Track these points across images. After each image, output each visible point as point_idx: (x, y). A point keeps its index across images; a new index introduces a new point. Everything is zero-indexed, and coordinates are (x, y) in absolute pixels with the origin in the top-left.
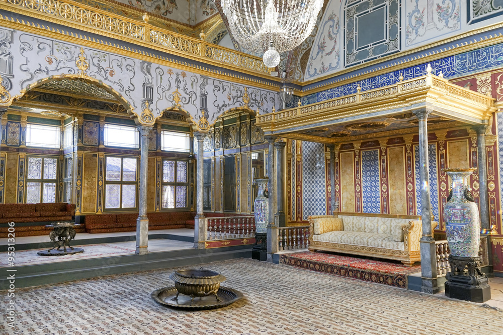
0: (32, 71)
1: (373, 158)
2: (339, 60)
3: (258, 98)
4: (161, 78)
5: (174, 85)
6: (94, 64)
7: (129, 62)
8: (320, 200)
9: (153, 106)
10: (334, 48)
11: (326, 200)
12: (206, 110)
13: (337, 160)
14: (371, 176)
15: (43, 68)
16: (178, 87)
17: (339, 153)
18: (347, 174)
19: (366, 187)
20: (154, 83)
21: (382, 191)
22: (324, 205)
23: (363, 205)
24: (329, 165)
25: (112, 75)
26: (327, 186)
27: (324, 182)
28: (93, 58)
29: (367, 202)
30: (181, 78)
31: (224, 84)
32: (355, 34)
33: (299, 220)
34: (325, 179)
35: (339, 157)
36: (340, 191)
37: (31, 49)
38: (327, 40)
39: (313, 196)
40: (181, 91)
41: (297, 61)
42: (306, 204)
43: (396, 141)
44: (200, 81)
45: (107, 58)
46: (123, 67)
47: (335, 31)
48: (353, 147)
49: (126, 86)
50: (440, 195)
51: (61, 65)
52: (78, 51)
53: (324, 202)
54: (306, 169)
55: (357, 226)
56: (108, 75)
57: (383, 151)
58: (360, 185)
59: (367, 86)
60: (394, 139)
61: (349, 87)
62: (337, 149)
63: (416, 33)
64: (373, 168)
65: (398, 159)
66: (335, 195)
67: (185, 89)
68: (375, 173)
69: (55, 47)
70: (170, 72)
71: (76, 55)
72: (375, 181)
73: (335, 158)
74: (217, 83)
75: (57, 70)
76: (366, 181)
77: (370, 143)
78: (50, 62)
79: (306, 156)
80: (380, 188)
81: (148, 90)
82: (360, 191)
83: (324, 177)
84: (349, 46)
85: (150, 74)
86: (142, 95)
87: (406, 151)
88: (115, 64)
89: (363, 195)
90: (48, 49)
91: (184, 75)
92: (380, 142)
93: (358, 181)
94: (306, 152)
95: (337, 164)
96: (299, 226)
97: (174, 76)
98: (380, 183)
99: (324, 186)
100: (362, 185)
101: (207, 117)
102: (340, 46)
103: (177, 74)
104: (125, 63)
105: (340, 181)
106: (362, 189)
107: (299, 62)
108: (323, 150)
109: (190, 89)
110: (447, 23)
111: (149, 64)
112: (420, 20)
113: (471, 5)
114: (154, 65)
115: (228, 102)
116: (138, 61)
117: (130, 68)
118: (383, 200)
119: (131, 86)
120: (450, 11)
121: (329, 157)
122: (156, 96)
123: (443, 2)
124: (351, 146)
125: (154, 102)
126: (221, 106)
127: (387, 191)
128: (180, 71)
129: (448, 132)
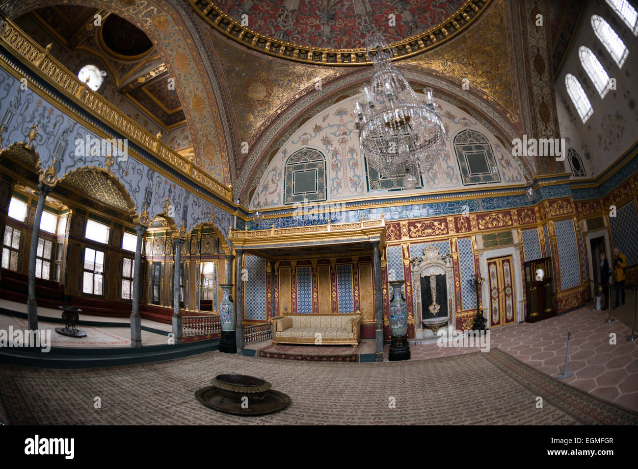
1: (306, 273)
2: (280, 199)
3: (220, 217)
4: (159, 186)
5: (167, 193)
6: (117, 163)
7: (140, 167)
8: (261, 304)
9: (149, 209)
10: (276, 190)
11: (266, 304)
12: (186, 220)
13: (276, 273)
14: (304, 286)
16: (169, 196)
17: (278, 268)
18: (285, 284)
19: (301, 294)
20: (154, 189)
21: (313, 297)
22: (264, 307)
23: (298, 308)
24: (268, 277)
25: (126, 175)
26: (267, 293)
27: (264, 290)
29: (301, 305)
30: (172, 189)
31: (200, 201)
32: (293, 183)
34: (265, 288)
35: (278, 271)
36: (278, 297)
38: (270, 183)
39: (254, 300)
40: (171, 200)
41: (247, 194)
42: (248, 307)
43: (324, 262)
44: (185, 195)
46: (136, 171)
47: (277, 178)
49: (134, 186)
50: (354, 299)
51: (95, 158)
56: (124, 174)
57: (315, 268)
58: (296, 293)
60: (323, 260)
62: (276, 266)
63: (337, 192)
64: (306, 281)
65: (326, 275)
66: (275, 300)
67: (174, 199)
68: (308, 284)
70: (166, 182)
72: (308, 290)
73: (274, 271)
74: (195, 199)
75: (91, 162)
76: (301, 290)
77: (304, 262)
80: (311, 295)
81: (149, 194)
82: (296, 298)
83: (264, 286)
84: (288, 191)
85: (152, 180)
86: (144, 198)
87: (331, 269)
88: (130, 167)
89: (298, 300)
91: (175, 187)
92: (312, 262)
93: (294, 290)
95: (277, 276)
97: (168, 187)
98: (311, 291)
99: (264, 293)
100: (298, 292)
101: (186, 227)
102: (281, 189)
103: (170, 185)
104: (137, 168)
105: (278, 289)
106: (298, 296)
107: (248, 195)
108: (264, 264)
109: (177, 200)
110: (356, 190)
111: (153, 172)
112: (339, 184)
113: (369, 183)
114: (156, 174)
115: (201, 216)
116: (147, 168)
117: (140, 172)
118: (314, 303)
119: (138, 188)
120: (358, 183)
121: (269, 271)
122: (153, 201)
123: (354, 177)
124: (289, 264)
125: (151, 205)
126: (196, 219)
127: (317, 297)
128: (173, 183)
129: (359, 258)
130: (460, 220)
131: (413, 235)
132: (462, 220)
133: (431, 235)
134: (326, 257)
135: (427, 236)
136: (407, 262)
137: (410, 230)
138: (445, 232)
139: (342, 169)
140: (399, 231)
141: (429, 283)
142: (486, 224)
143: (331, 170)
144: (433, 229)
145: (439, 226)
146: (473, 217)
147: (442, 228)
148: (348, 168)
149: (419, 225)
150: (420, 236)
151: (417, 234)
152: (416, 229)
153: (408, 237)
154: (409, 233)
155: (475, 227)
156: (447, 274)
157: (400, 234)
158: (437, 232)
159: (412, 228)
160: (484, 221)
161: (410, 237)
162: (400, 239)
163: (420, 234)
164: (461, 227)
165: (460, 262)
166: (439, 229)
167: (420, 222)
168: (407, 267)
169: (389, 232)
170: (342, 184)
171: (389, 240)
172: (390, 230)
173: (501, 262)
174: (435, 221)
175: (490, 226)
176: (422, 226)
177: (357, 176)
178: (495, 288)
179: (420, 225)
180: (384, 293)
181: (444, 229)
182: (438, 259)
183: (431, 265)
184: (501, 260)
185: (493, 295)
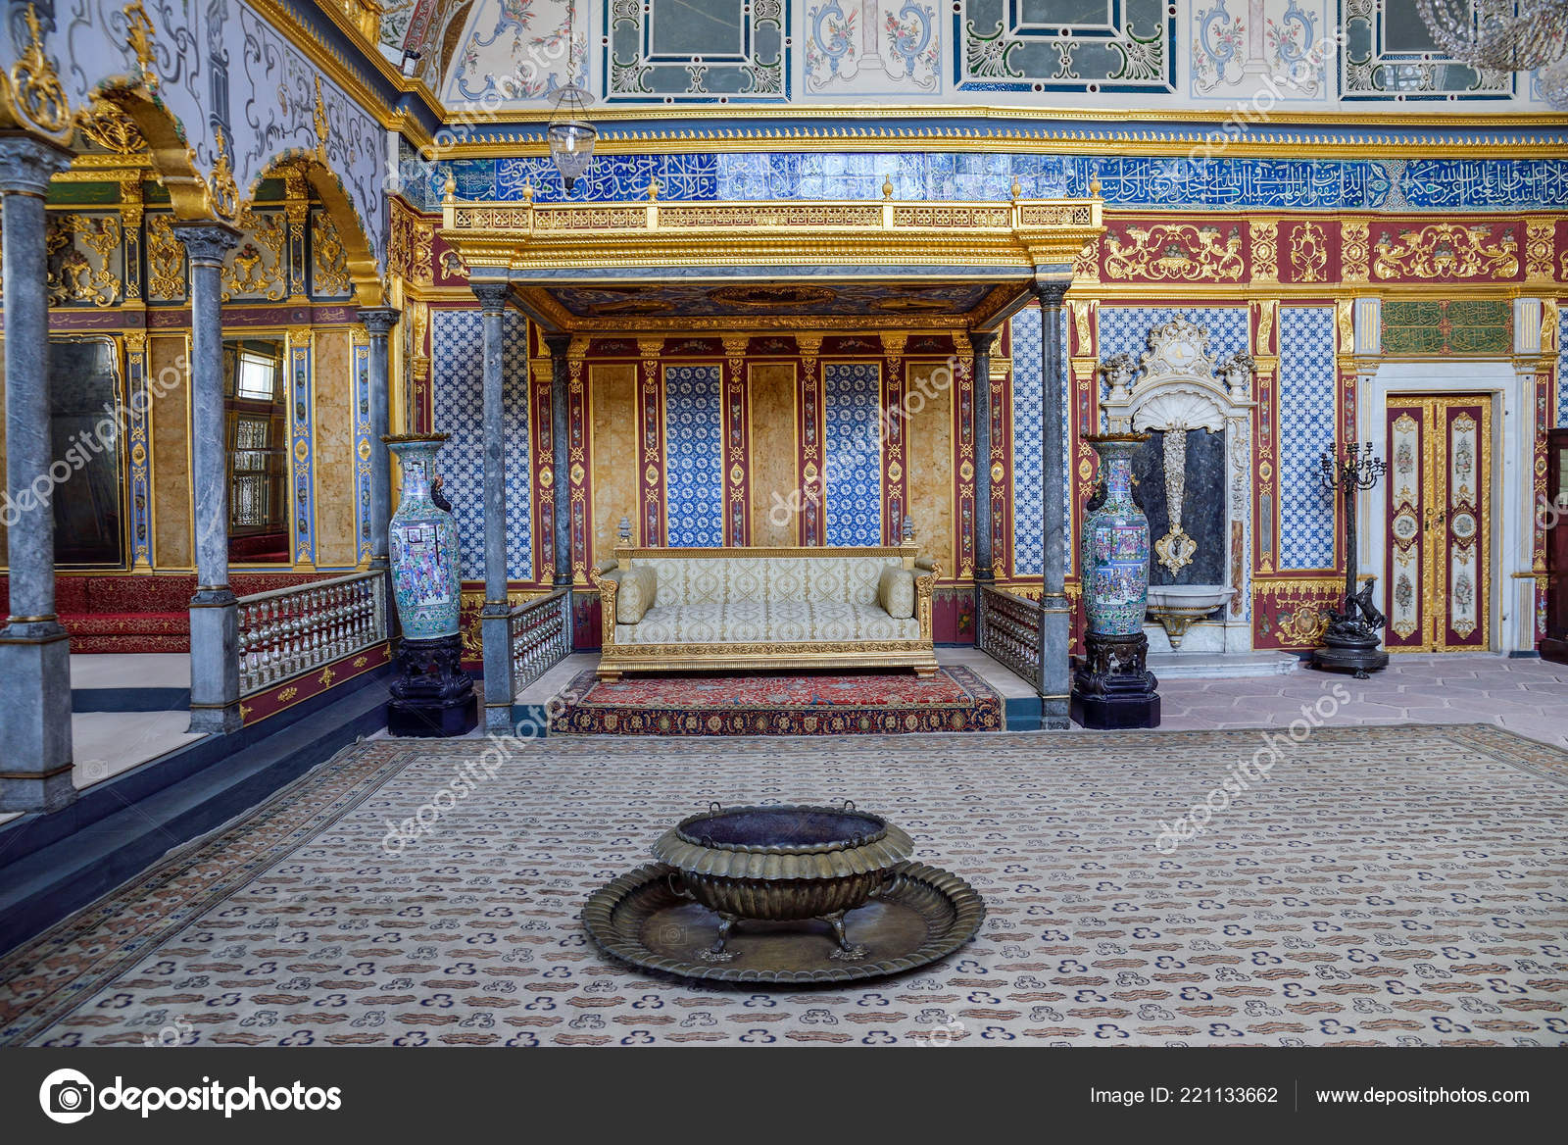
1: (701, 389)
2: (586, 72)
11: (531, 512)
12: (227, 130)
13: (576, 386)
14: (693, 440)
17: (586, 364)
18: (614, 431)
19: (679, 472)
21: (729, 483)
22: (524, 528)
23: (668, 524)
24: (545, 401)
26: (537, 469)
27: (523, 454)
29: (680, 515)
32: (645, 9)
34: (527, 447)
35: (584, 378)
36: (586, 482)
43: (774, 345)
48: (638, 352)
50: (886, 493)
53: (524, 520)
54: (448, 410)
55: (702, 587)
57: (736, 369)
58: (659, 466)
59: (685, 175)
60: (769, 339)
61: (624, 166)
62: (579, 352)
63: (833, 68)
64: (701, 419)
65: (779, 396)
66: (570, 496)
68: (709, 431)
72: (710, 455)
73: (568, 379)
76: (679, 455)
77: (694, 344)
79: (448, 365)
80: (722, 476)
82: (660, 485)
83: (523, 439)
84: (624, 40)
87: (801, 374)
89: (667, 494)
92: (727, 344)
93: (652, 453)
94: (448, 350)
95: (579, 399)
98: (722, 461)
99: (523, 468)
100: (667, 464)
102: (591, 31)
105: (586, 453)
106: (667, 479)
108: (521, 350)
110: (911, 69)
112: (842, 38)
113: (964, 45)
115: (283, 120)
118: (732, 508)
120: (918, 39)
121: (544, 373)
123: (904, 12)
124: (631, 348)
126: (263, 128)
127: (746, 483)
129: (910, 338)
130: (1300, 234)
131: (1114, 271)
132: (1309, 238)
133: (1182, 280)
134: (782, 328)
135: (1166, 280)
136: (1084, 372)
137: (1105, 253)
138: (1236, 272)
141: (1161, 453)
142: (1406, 260)
144: (1193, 257)
145: (1217, 250)
146: (1354, 228)
147: (1227, 257)
149: (1141, 236)
150: (1138, 279)
151: (1128, 270)
152: (1130, 251)
153: (1096, 276)
154: (1101, 263)
155: (1356, 269)
156: (1231, 429)
158: (1207, 271)
159: (1114, 245)
160: (1399, 250)
161: (1104, 277)
163: (1141, 270)
164: (1303, 264)
165: (1280, 391)
166: (1215, 258)
167: (1145, 226)
168: (1084, 387)
170: (855, 39)
173: (1442, 413)
174: (1201, 226)
175: (1419, 271)
176: (1152, 242)
177: (916, 9)
178: (1406, 504)
179: (1146, 236)
180: (998, 479)
181: (1235, 262)
182: (1200, 372)
183: (1173, 390)
184: (1443, 405)
185: (1397, 533)
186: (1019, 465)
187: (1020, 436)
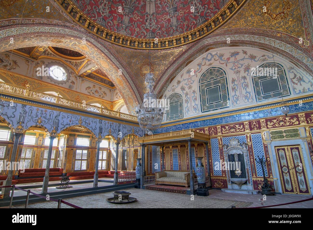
0: (65, 125)
1: (176, 152)
2: (164, 118)
3: (137, 130)
4: (105, 125)
5: (109, 127)
6: (84, 122)
7: (95, 120)
9: (102, 135)
13: (164, 152)
14: (175, 157)
15: (68, 124)
16: (111, 128)
18: (168, 157)
19: (174, 161)
20: (103, 127)
21: (179, 163)
24: (161, 154)
25: (89, 125)
28: (84, 119)
29: (174, 166)
30: (112, 125)
31: (126, 126)
32: (170, 111)
33: (151, 173)
34: (160, 158)
35: (165, 151)
36: (165, 163)
37: (65, 118)
40: (112, 129)
44: (118, 125)
45: (88, 119)
46: (93, 122)
48: (170, 148)
51: (74, 122)
52: (79, 117)
54: (153, 155)
56: (88, 125)
57: (179, 149)
58: (172, 161)
60: (182, 145)
62: (164, 148)
63: (188, 113)
65: (184, 152)
67: (113, 128)
68: (177, 156)
69: (73, 117)
70: (108, 123)
71: (79, 119)
72: (177, 159)
74: (123, 126)
75: (72, 124)
76: (174, 159)
77: (175, 146)
78: (70, 121)
79: (153, 150)
81: (101, 129)
82: (172, 163)
85: (102, 124)
86: (99, 131)
87: (186, 149)
88: (91, 121)
90: (70, 117)
91: (113, 124)
92: (178, 146)
93: (171, 159)
96: (151, 176)
97: (110, 124)
103: (111, 124)
105: (165, 159)
109: (115, 128)
110: (196, 111)
111: (102, 120)
112: (188, 110)
113: (202, 107)
114: (103, 121)
115: (127, 132)
116: (98, 120)
117: (95, 122)
118: (180, 166)
119: (95, 128)
120: (197, 108)
121: (161, 151)
122: (103, 131)
123: (195, 106)
124: (169, 147)
125: (103, 133)
126: (125, 133)
127: (181, 162)
128: (111, 122)
129: (198, 144)
130: (253, 123)
131: (224, 132)
132: (254, 123)
133: (234, 132)
135: (232, 133)
136: (221, 146)
137: (222, 130)
138: (242, 130)
139: (189, 102)
140: (217, 131)
141: (234, 158)
142: (274, 124)
143: (185, 103)
144: (235, 129)
145: (239, 127)
146: (262, 121)
147: (241, 128)
148: (192, 101)
149: (227, 127)
150: (227, 133)
152: (226, 129)
153: (221, 133)
154: (222, 132)
155: (264, 127)
156: (244, 154)
157: (217, 132)
158: (238, 131)
159: (223, 129)
160: (272, 123)
161: (222, 133)
162: (217, 135)
163: (228, 132)
164: (254, 127)
165: (253, 147)
166: (239, 129)
167: (227, 126)
168: (221, 149)
169: (212, 131)
170: (190, 110)
171: (212, 135)
172: (212, 130)
173: (290, 150)
174: (236, 124)
175: (277, 125)
176: (229, 128)
177: (196, 105)
178: (284, 166)
179: (228, 127)
181: (242, 129)
182: (238, 145)
183: (233, 148)
184: (289, 147)
185: (283, 171)
186: (213, 160)
187: (213, 156)
